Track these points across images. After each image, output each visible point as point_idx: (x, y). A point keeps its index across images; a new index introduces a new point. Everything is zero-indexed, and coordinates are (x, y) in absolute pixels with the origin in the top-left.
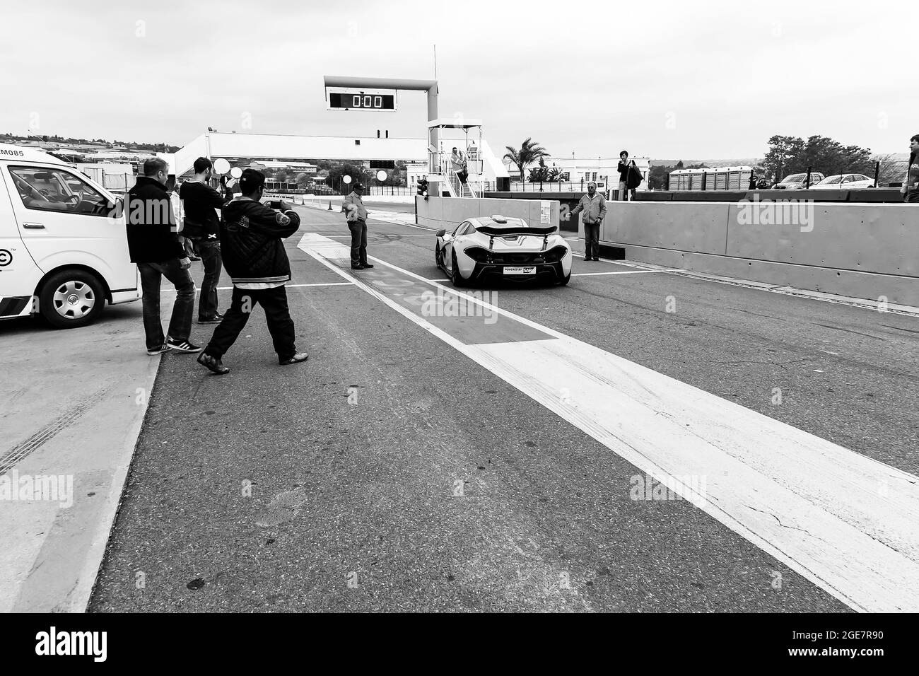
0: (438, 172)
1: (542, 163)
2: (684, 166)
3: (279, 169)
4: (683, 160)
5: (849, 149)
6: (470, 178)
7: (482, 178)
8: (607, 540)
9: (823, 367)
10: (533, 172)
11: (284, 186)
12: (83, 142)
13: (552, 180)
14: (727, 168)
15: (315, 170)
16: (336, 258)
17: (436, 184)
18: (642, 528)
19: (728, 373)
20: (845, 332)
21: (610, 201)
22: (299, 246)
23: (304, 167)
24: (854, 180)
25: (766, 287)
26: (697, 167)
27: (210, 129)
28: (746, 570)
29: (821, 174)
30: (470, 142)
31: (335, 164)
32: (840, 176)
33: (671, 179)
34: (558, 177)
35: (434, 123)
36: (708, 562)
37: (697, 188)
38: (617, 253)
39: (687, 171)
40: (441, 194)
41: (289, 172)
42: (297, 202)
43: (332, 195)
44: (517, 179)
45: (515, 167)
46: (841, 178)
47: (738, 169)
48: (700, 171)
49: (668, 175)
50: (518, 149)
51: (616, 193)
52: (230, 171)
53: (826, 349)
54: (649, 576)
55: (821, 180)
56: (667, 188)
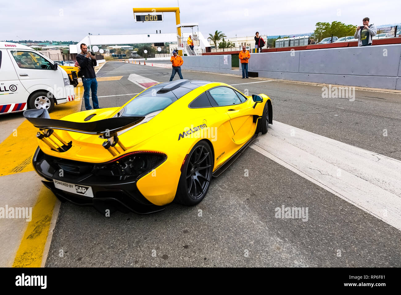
0: (182, 46)
1: (223, 40)
2: (281, 38)
3: (118, 49)
4: (281, 35)
5: (348, 26)
6: (195, 48)
7: (199, 48)
8: (254, 183)
9: (338, 114)
10: (220, 44)
11: (121, 56)
12: (40, 42)
13: (228, 47)
14: (299, 37)
15: (132, 49)
16: (143, 83)
17: (181, 51)
18: (268, 178)
19: (300, 118)
20: (347, 100)
21: (252, 53)
22: (128, 79)
23: (128, 48)
24: (350, 39)
25: (315, 84)
26: (287, 38)
27: (89, 34)
28: (308, 191)
29: (337, 37)
30: (194, 33)
31: (140, 46)
32: (345, 37)
33: (276, 43)
34: (230, 45)
35: (179, 26)
36: (293, 189)
37: (287, 46)
38: (255, 75)
39: (282, 40)
40: (183, 55)
41: (123, 50)
42: (126, 62)
43: (140, 58)
44: (213, 47)
45: (212, 42)
46: (345, 38)
47: (303, 37)
48: (288, 39)
49: (275, 42)
50: (214, 35)
51: (254, 50)
52: (99, 51)
53: (339, 107)
54: (271, 195)
55: (337, 40)
56: (275, 47)
